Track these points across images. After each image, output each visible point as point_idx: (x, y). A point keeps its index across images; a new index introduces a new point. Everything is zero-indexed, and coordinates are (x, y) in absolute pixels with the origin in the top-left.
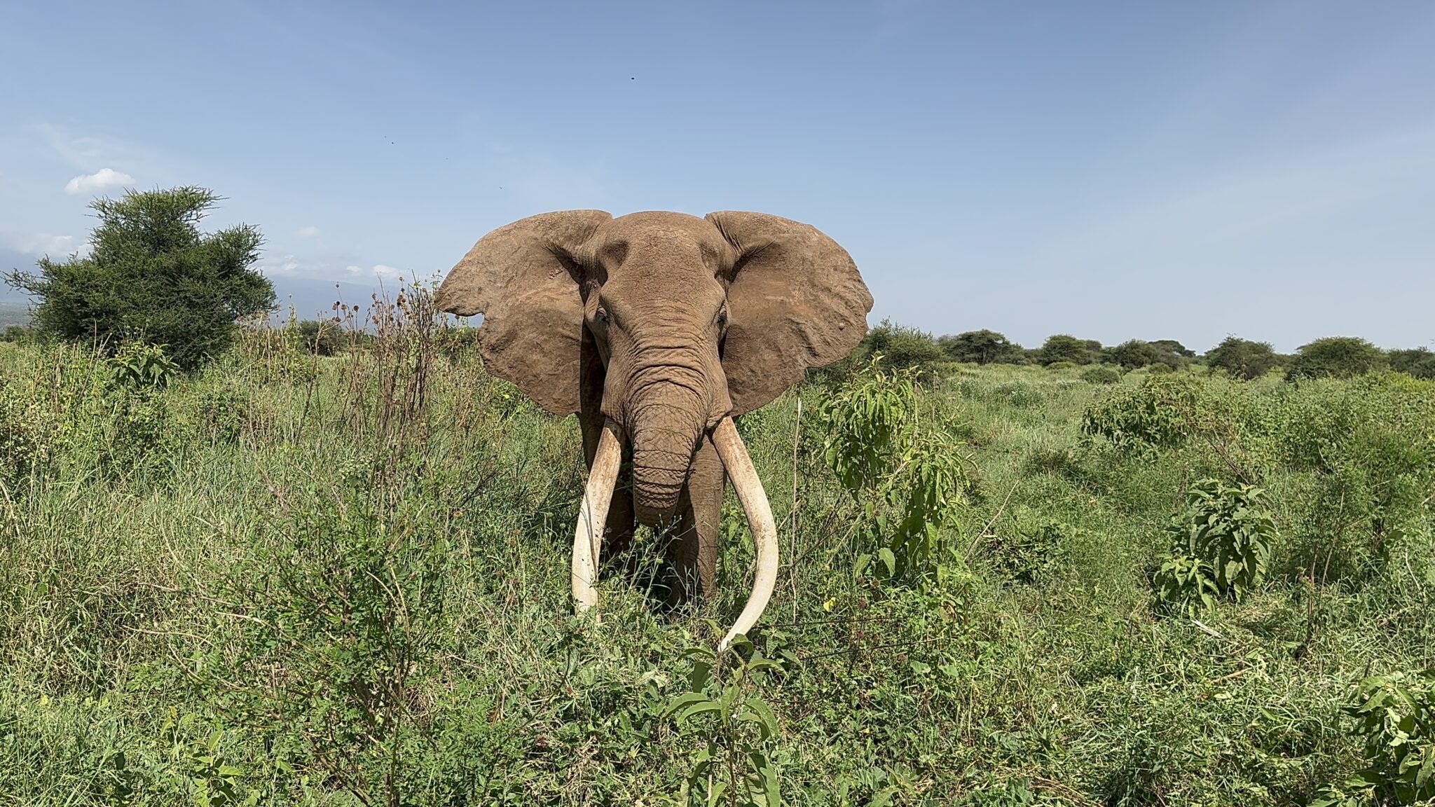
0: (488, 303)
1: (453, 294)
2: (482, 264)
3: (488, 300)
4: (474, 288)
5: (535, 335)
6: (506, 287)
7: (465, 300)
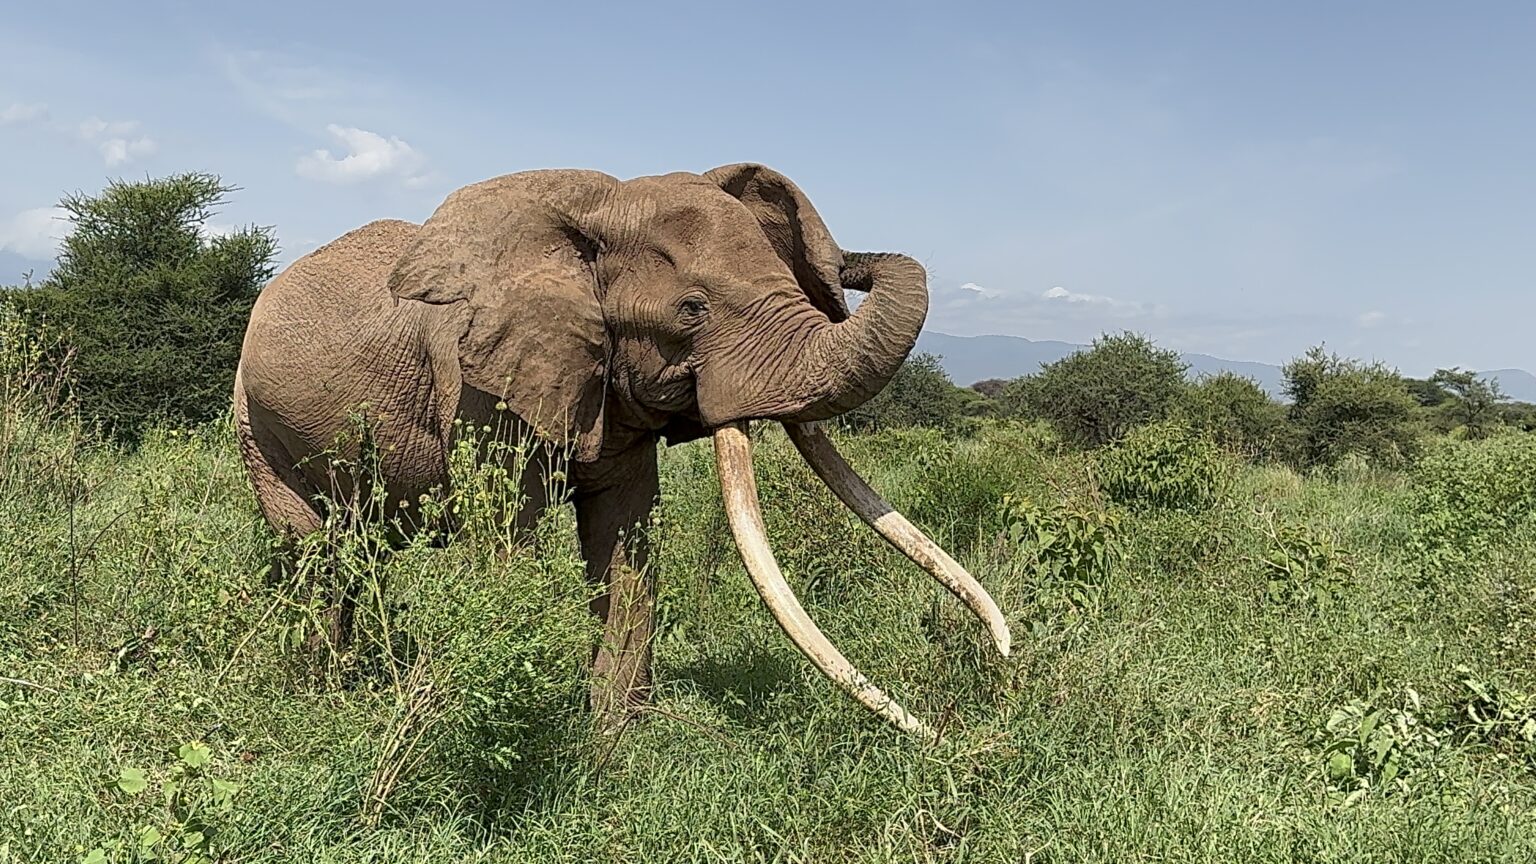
0: (475, 286)
1: (423, 273)
2: (465, 231)
3: (475, 282)
4: (454, 265)
5: (537, 332)
6: (496, 264)
7: (442, 281)
